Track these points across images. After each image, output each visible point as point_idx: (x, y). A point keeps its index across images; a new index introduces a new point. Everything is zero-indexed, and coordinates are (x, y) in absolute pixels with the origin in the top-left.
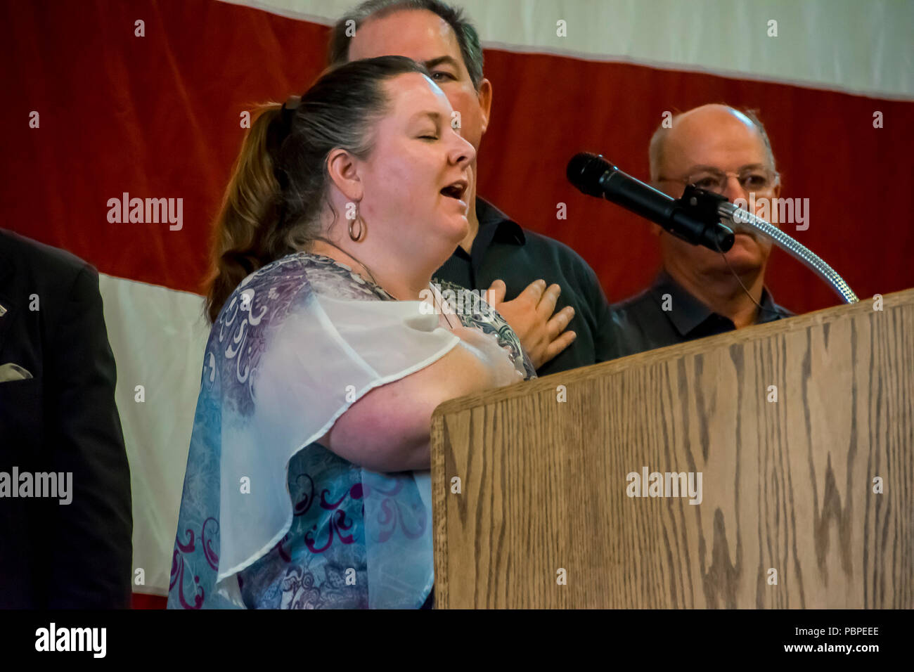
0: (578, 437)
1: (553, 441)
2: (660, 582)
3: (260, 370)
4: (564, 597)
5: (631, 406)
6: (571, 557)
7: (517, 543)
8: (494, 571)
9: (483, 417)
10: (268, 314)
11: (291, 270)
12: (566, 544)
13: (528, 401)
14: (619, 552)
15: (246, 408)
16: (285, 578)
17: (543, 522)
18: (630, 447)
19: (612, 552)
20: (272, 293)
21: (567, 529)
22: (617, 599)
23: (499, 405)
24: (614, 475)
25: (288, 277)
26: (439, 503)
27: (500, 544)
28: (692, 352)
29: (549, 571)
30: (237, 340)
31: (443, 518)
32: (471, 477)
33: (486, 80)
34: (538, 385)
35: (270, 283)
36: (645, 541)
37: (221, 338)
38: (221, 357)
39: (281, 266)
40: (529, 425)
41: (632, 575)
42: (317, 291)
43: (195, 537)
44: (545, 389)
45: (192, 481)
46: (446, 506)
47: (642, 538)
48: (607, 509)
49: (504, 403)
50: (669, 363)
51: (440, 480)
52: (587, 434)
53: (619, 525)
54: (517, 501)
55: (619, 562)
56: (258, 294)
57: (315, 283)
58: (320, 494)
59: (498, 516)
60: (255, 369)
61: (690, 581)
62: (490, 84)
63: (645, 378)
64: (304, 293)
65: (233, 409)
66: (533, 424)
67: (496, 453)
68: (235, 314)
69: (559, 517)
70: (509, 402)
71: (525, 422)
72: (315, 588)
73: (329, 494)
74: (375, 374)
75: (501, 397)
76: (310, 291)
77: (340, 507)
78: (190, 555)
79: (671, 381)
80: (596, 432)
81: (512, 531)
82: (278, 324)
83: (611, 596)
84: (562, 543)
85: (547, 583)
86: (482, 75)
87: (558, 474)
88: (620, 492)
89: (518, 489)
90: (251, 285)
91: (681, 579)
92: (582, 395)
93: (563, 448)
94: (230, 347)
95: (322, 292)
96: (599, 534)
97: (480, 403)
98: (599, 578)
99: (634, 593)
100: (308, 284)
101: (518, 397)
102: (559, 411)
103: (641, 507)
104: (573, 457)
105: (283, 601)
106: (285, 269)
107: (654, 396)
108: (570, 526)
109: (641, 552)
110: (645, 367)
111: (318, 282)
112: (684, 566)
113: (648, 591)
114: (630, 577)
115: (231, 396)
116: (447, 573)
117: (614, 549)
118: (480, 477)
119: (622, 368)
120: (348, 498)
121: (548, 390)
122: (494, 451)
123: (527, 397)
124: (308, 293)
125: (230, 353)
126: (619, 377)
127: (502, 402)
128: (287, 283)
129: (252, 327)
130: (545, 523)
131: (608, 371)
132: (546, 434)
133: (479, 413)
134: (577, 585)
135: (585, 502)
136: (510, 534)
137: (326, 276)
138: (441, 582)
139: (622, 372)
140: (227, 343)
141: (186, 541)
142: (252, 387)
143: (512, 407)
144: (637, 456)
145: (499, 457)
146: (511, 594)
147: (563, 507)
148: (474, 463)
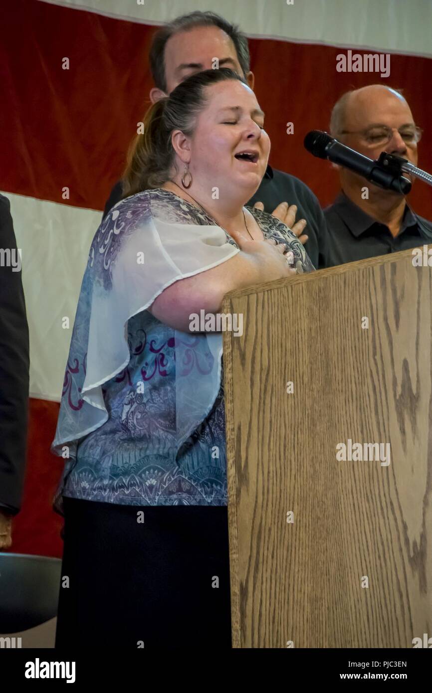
0: (317, 313)
1: (300, 316)
2: (368, 403)
3: (116, 263)
4: (307, 412)
5: (350, 295)
6: (311, 388)
7: (277, 379)
8: (262, 396)
9: (255, 300)
10: (124, 228)
11: (143, 200)
12: (308, 380)
13: (284, 291)
14: (342, 385)
15: (108, 285)
16: (127, 396)
17: (293, 366)
18: (349, 321)
19: (337, 384)
20: (129, 215)
21: (309, 371)
22: (341, 414)
23: (266, 293)
24: (339, 338)
25: (139, 205)
26: (227, 354)
27: (267, 380)
28: (389, 261)
29: (297, 397)
30: (106, 242)
31: (230, 363)
32: (248, 338)
33: (251, 73)
34: (291, 280)
35: (129, 207)
36: (359, 378)
37: (99, 239)
38: (97, 252)
39: (138, 197)
40: (285, 305)
41: (350, 399)
42: (155, 216)
43: (80, 363)
44: (295, 283)
45: (78, 329)
46: (232, 356)
47: (357, 376)
48: (335, 359)
49: (269, 292)
50: (374, 268)
51: (228, 340)
52: (322, 312)
53: (342, 369)
54: (277, 354)
55: (342, 391)
56: (121, 214)
57: (154, 210)
58: (150, 342)
59: (265, 363)
60: (113, 262)
61: (387, 403)
62: (253, 75)
63: (359, 277)
64: (146, 216)
65: (101, 285)
66: (287, 305)
67: (264, 323)
68: (107, 225)
69: (304, 363)
70: (272, 291)
71: (282, 304)
72: (144, 403)
73: (155, 343)
74: (179, 271)
75: (267, 288)
76: (150, 215)
77: (161, 352)
78: (76, 375)
79: (376, 279)
80: (328, 310)
81: (274, 372)
82: (130, 234)
83: (337, 412)
84: (306, 379)
85: (296, 403)
86: (249, 69)
87: (303, 336)
88: (343, 348)
89: (278, 346)
90: (118, 209)
91: (381, 402)
92: (319, 287)
93: (307, 321)
94: (102, 247)
95: (158, 217)
96: (329, 373)
97: (254, 292)
98: (329, 401)
99: (351, 410)
100: (150, 210)
101: (277, 288)
102: (304, 297)
103: (356, 357)
104: (313, 327)
105: (124, 411)
106: (140, 200)
107: (365, 289)
108: (311, 369)
109: (356, 386)
110: (359, 270)
111: (156, 210)
112: (383, 394)
113: (360, 409)
114: (349, 401)
115: (100, 277)
116: (233, 397)
117: (339, 383)
118: (254, 338)
119: (345, 271)
120: (166, 346)
121: (297, 284)
122: (262, 321)
123: (283, 288)
124: (149, 216)
125: (102, 250)
126: (343, 277)
127: (268, 291)
128: (138, 209)
129: (116, 235)
130: (295, 367)
131: (336, 272)
132: (296, 311)
133: (253, 298)
134: (315, 405)
135: (321, 355)
136: (273, 373)
137: (162, 206)
138: (228, 403)
139: (345, 273)
140: (101, 243)
141: (74, 366)
142: (111, 273)
143: (274, 295)
144: (354, 325)
145: (266, 326)
146: (273, 411)
147: (307, 358)
148: (250, 329)
